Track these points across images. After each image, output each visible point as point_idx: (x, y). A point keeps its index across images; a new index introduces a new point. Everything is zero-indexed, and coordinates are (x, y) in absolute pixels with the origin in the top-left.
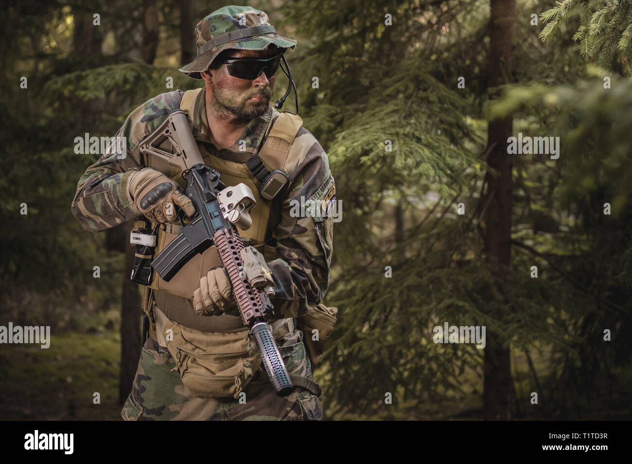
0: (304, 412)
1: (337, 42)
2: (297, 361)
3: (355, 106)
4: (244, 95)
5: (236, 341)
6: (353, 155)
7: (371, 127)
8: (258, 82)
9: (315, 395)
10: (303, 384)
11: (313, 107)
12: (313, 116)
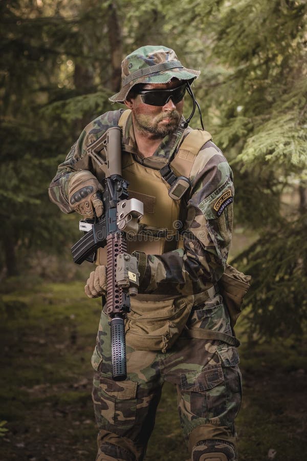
0: (222, 360)
1: (248, 70)
2: (216, 320)
3: (262, 116)
4: (156, 118)
5: (164, 307)
6: (261, 154)
7: (274, 132)
8: (166, 108)
9: (231, 346)
10: (221, 338)
11: (232, 119)
12: (231, 125)
